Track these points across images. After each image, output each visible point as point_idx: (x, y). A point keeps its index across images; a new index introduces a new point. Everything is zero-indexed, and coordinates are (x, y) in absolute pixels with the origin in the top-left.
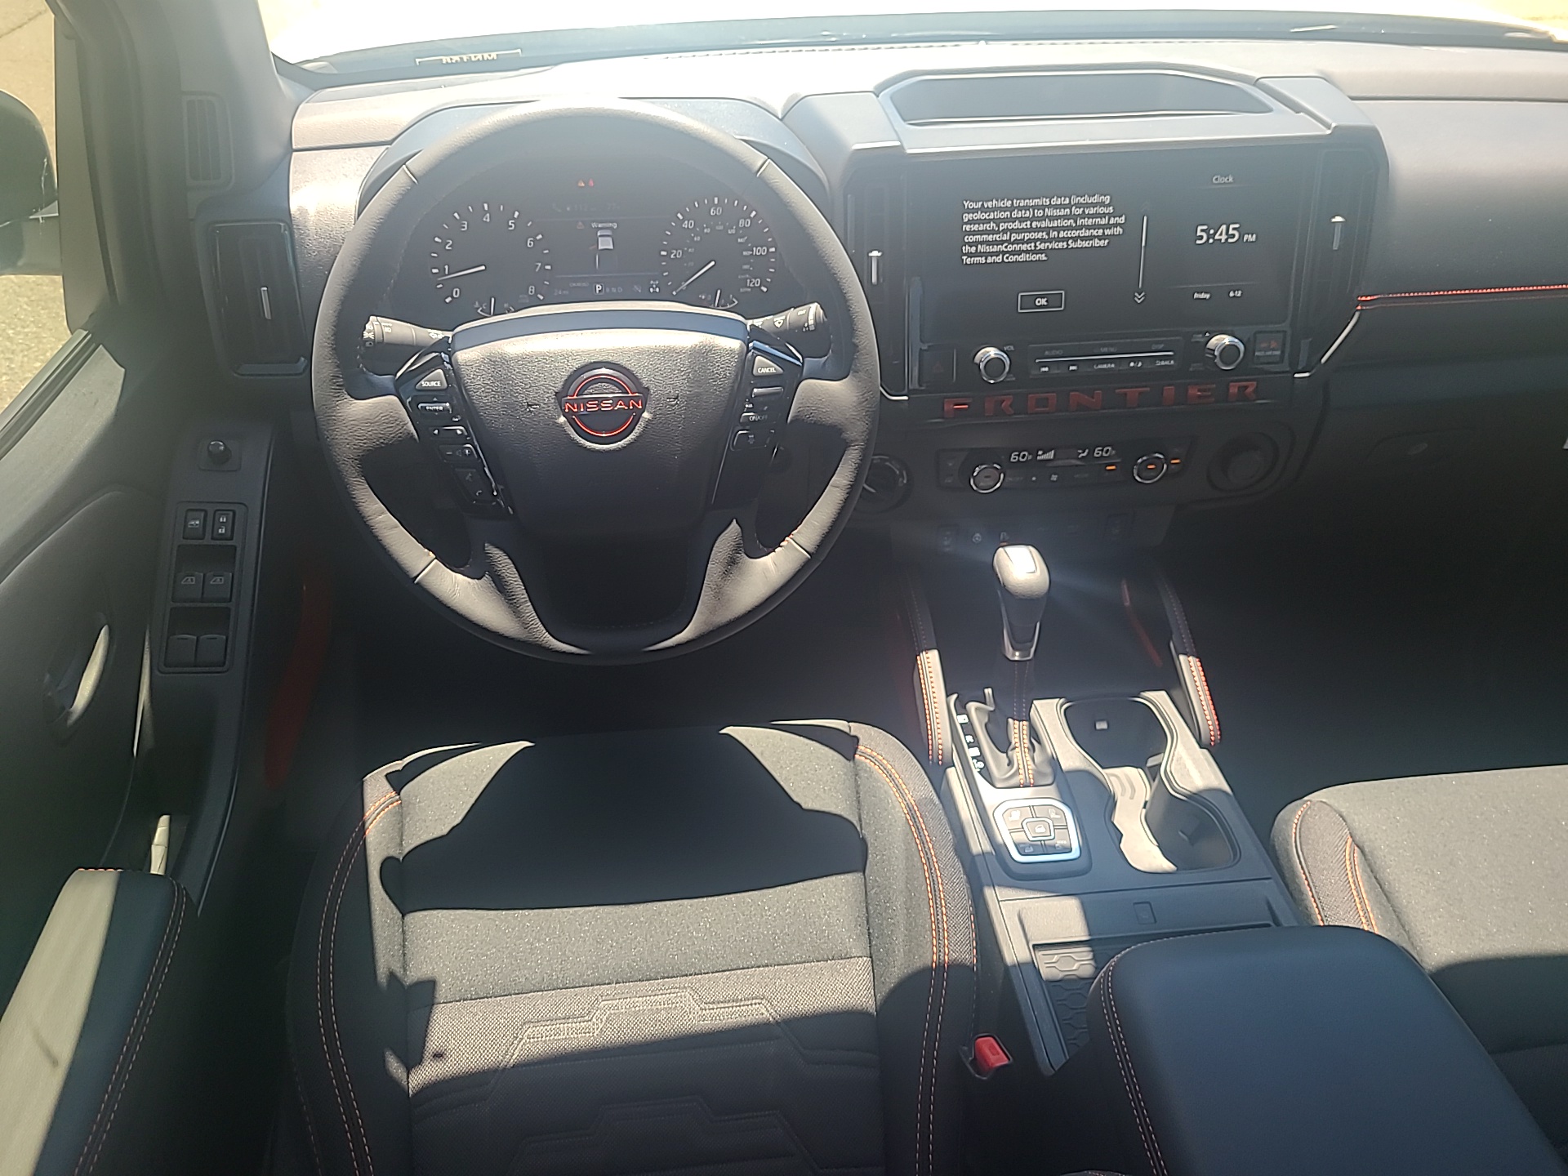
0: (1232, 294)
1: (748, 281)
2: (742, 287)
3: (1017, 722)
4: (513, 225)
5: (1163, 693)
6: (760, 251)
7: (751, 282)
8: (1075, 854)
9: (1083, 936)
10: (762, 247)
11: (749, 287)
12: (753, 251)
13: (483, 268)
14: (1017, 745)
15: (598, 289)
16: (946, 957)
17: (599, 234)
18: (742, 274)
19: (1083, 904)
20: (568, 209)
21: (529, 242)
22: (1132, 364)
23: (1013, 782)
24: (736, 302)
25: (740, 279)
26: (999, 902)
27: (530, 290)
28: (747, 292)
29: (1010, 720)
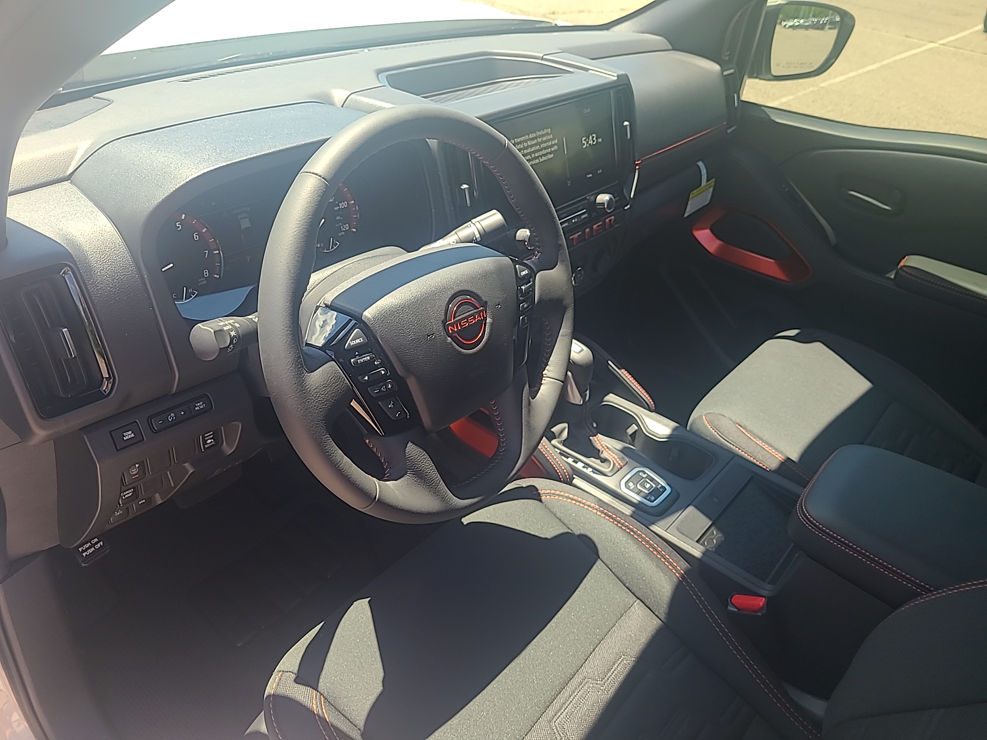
0: (599, 172)
1: (342, 227)
2: (339, 233)
3: (594, 437)
4: (180, 226)
5: (611, 395)
6: (343, 205)
7: (343, 227)
8: (668, 489)
9: (710, 523)
10: (344, 202)
11: (344, 231)
12: (339, 206)
13: (172, 265)
14: (603, 449)
15: (248, 259)
16: (682, 571)
17: (239, 217)
18: (337, 224)
19: (696, 507)
20: (214, 204)
21: (195, 236)
22: (573, 221)
23: (616, 470)
24: (338, 244)
25: (337, 227)
26: (666, 531)
27: (205, 273)
28: (342, 235)
29: (591, 438)
